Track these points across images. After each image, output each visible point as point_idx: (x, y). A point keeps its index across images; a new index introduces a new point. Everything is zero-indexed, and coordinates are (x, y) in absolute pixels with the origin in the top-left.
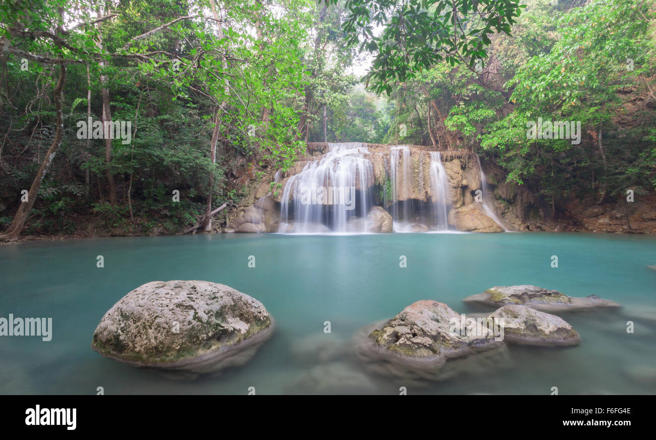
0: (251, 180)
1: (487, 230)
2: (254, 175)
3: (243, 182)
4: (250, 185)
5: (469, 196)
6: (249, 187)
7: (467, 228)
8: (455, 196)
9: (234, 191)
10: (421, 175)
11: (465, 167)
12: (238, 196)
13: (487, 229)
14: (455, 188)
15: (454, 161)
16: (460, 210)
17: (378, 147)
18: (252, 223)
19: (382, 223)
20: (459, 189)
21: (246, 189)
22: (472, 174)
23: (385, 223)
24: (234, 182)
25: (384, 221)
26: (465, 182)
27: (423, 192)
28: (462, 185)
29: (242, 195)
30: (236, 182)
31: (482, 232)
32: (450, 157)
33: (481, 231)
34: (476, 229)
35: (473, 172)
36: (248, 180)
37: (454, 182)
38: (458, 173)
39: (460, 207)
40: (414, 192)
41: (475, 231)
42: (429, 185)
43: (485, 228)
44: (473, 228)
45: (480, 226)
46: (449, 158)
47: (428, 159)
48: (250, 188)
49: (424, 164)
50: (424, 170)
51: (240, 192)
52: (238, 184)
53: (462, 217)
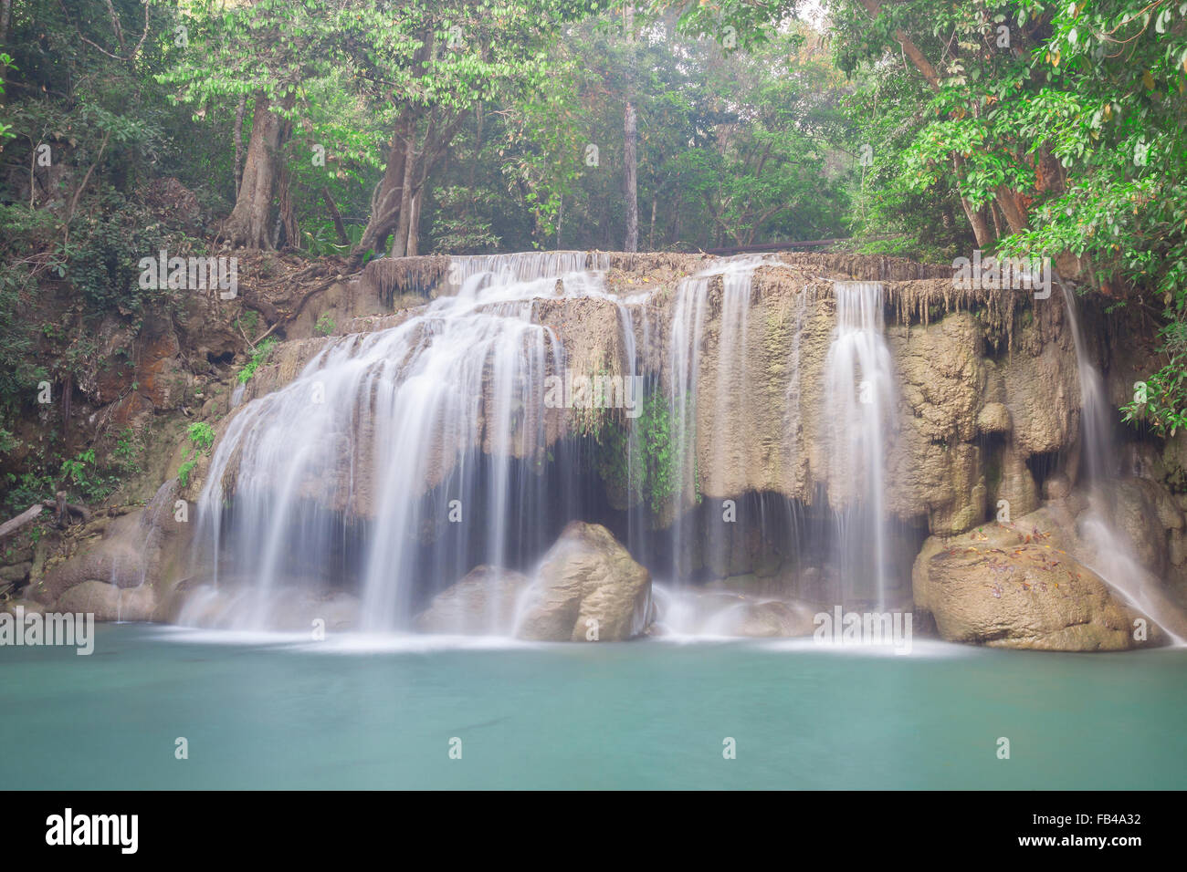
0: (157, 412)
1: (1057, 641)
2: (167, 393)
3: (122, 418)
4: (152, 432)
5: (1017, 478)
6: (146, 438)
7: (971, 630)
8: (941, 478)
9: (89, 456)
10: (791, 387)
11: (1002, 350)
12: (104, 475)
13: (1055, 635)
14: (940, 442)
15: (946, 321)
16: (964, 541)
17: (658, 265)
18: (107, 581)
19: (581, 597)
20: (962, 447)
21: (136, 448)
22: (1034, 375)
23: (592, 598)
24: (92, 418)
25: (592, 590)
26: (990, 417)
27: (796, 462)
28: (978, 429)
29: (116, 470)
30: (97, 419)
31: (1029, 650)
32: (930, 304)
33: (1026, 641)
34: (1004, 634)
35: (1041, 370)
36: (145, 413)
37: (940, 415)
38: (959, 376)
39: (964, 531)
40: (766, 459)
41: (1002, 642)
42: (818, 433)
43: (1045, 630)
44: (993, 629)
45: (1026, 620)
46: (925, 311)
47: (824, 318)
48: (149, 445)
49: (807, 336)
50: (803, 366)
51: (110, 457)
52: (103, 428)
53: (957, 573)
